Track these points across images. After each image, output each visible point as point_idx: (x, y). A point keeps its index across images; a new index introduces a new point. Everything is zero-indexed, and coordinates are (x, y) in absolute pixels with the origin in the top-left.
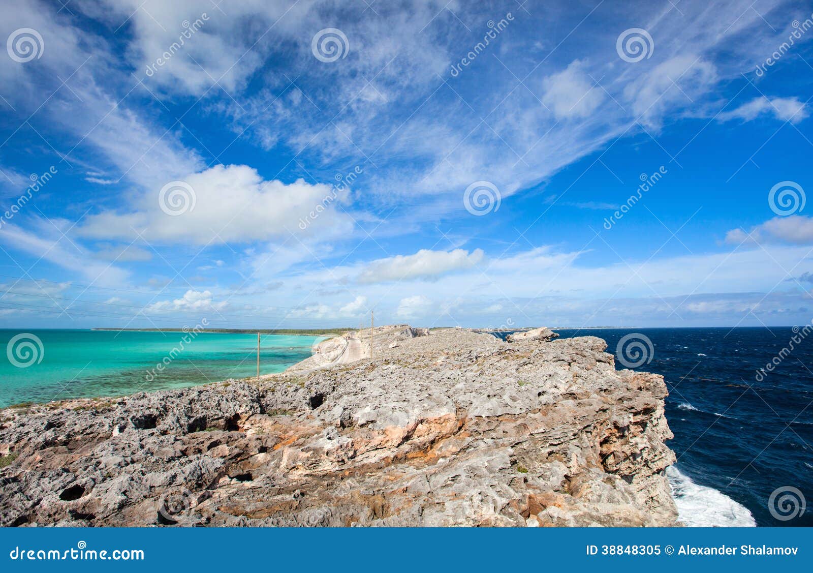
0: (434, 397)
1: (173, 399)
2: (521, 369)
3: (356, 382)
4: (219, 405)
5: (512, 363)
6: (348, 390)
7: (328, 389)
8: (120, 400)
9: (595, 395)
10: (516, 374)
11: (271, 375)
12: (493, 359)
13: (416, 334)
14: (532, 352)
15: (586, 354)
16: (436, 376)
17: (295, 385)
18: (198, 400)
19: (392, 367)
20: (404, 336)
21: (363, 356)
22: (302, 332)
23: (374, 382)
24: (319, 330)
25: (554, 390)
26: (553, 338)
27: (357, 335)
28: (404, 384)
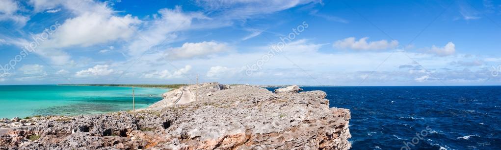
0: (233, 123)
1: (95, 120)
2: (282, 108)
3: (189, 115)
4: (117, 124)
5: (277, 105)
6: (184, 119)
7: (173, 119)
8: (73, 118)
9: (318, 121)
10: (279, 111)
11: (140, 110)
12: (266, 103)
13: (222, 88)
14: (288, 99)
15: (317, 100)
16: (234, 112)
17: (155, 116)
18: (106, 121)
19: (209, 107)
20: (215, 89)
21: (191, 100)
22: (156, 86)
23: (199, 115)
24: (166, 85)
25: (299, 119)
26: (300, 91)
27: (188, 88)
28: (216, 116)
